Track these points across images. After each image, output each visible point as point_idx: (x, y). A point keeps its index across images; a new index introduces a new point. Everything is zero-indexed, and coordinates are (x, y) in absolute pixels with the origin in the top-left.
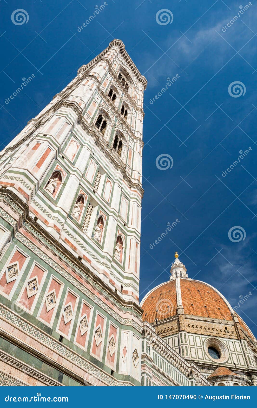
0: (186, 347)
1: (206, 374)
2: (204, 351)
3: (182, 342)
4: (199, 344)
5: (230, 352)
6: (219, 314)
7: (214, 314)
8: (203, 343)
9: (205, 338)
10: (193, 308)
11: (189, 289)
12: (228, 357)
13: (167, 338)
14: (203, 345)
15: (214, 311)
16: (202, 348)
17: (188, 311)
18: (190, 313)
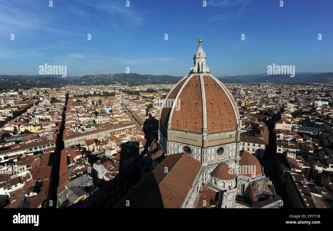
0: (206, 158)
1: (214, 168)
2: (215, 155)
3: (204, 155)
4: (213, 153)
5: (229, 151)
6: (229, 126)
7: (226, 127)
8: (216, 151)
9: (217, 148)
10: (213, 126)
11: (212, 104)
12: (227, 154)
13: (194, 147)
14: (215, 152)
15: (226, 125)
16: (215, 154)
17: (210, 130)
18: (211, 132)
